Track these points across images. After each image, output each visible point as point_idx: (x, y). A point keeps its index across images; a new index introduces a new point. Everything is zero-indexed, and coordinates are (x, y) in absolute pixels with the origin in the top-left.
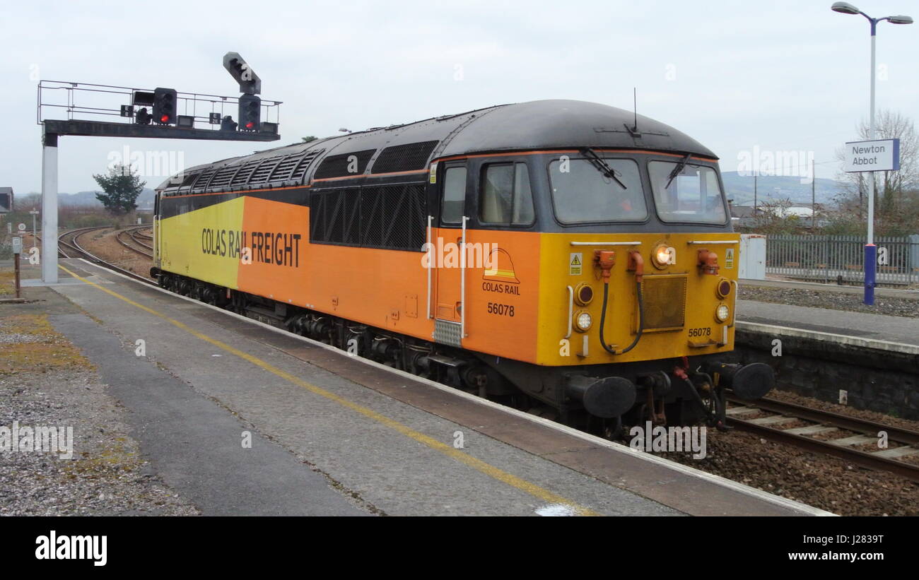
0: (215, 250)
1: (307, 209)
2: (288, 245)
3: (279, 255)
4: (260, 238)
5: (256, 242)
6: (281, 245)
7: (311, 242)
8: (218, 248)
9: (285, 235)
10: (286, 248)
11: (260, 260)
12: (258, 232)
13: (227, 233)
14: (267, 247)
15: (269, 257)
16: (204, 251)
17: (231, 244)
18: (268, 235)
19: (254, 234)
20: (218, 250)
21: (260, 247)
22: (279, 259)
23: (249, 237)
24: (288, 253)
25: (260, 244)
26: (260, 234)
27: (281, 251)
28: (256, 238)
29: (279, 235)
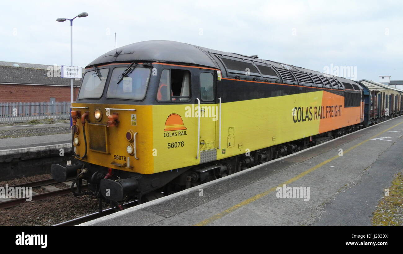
0: (304, 118)
1: (344, 97)
2: (339, 109)
3: (336, 113)
4: (330, 108)
5: (328, 110)
6: (337, 110)
7: (344, 107)
8: (307, 117)
9: (338, 106)
10: (338, 110)
11: (330, 117)
12: (329, 106)
13: (313, 108)
14: (332, 111)
15: (333, 115)
16: (295, 122)
17: (316, 113)
18: (332, 107)
19: (327, 107)
20: (307, 118)
21: (330, 112)
22: (336, 115)
23: (325, 108)
24: (339, 112)
25: (330, 110)
26: (330, 107)
27: (337, 112)
28: (328, 108)
29: (336, 106)
